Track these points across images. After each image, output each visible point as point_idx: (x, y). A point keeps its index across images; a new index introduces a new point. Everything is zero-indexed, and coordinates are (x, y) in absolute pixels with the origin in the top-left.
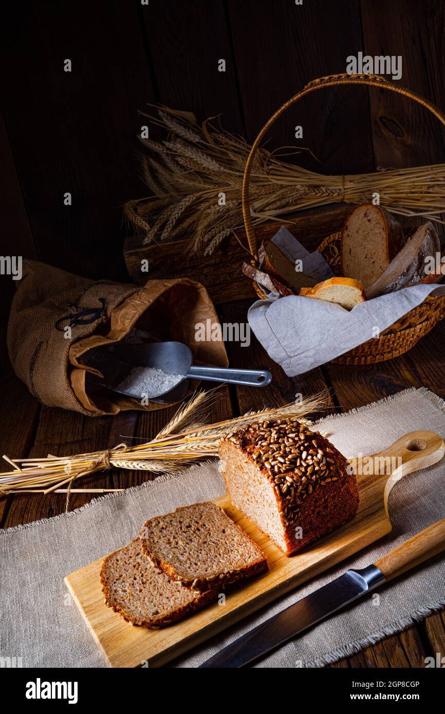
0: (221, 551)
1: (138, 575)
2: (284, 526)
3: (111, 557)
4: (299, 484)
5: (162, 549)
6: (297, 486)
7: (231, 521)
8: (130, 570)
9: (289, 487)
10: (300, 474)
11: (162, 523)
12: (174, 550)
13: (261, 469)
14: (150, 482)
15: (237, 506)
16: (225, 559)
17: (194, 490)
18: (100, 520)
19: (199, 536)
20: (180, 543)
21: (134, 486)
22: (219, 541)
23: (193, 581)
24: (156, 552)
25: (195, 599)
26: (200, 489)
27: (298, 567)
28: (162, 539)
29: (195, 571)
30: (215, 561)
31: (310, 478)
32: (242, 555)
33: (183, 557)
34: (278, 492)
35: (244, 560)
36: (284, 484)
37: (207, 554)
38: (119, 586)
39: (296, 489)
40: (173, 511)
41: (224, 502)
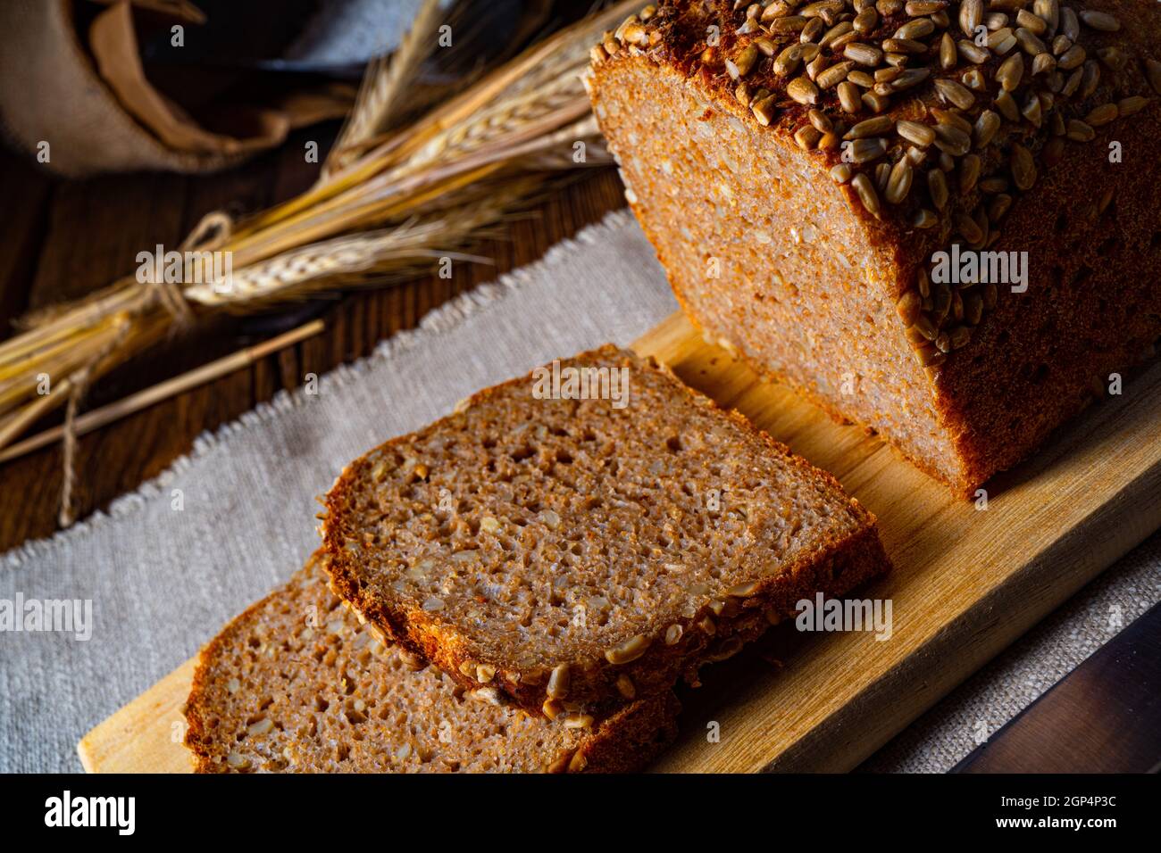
0: (667, 528)
1: (336, 691)
2: (930, 361)
3: (229, 635)
4: (964, 151)
5: (411, 560)
6: (958, 161)
7: (703, 401)
8: (303, 673)
9: (918, 173)
10: (962, 104)
11: (411, 461)
12: (461, 557)
13: (775, 116)
14: (403, 338)
15: (725, 343)
16: (688, 558)
17: (564, 330)
18: (227, 504)
19: (567, 484)
20: (489, 524)
21: (349, 363)
22: (656, 486)
23: (546, 678)
24: (384, 581)
25: (569, 755)
26: (587, 322)
27: (1025, 536)
28: (414, 523)
29: (555, 633)
30: (640, 573)
31: (1012, 114)
32: (760, 529)
33: (501, 581)
34: (868, 202)
35: (774, 547)
36: (893, 162)
37: (605, 552)
38: (260, 745)
39: (955, 177)
40: (461, 405)
41: (674, 342)
